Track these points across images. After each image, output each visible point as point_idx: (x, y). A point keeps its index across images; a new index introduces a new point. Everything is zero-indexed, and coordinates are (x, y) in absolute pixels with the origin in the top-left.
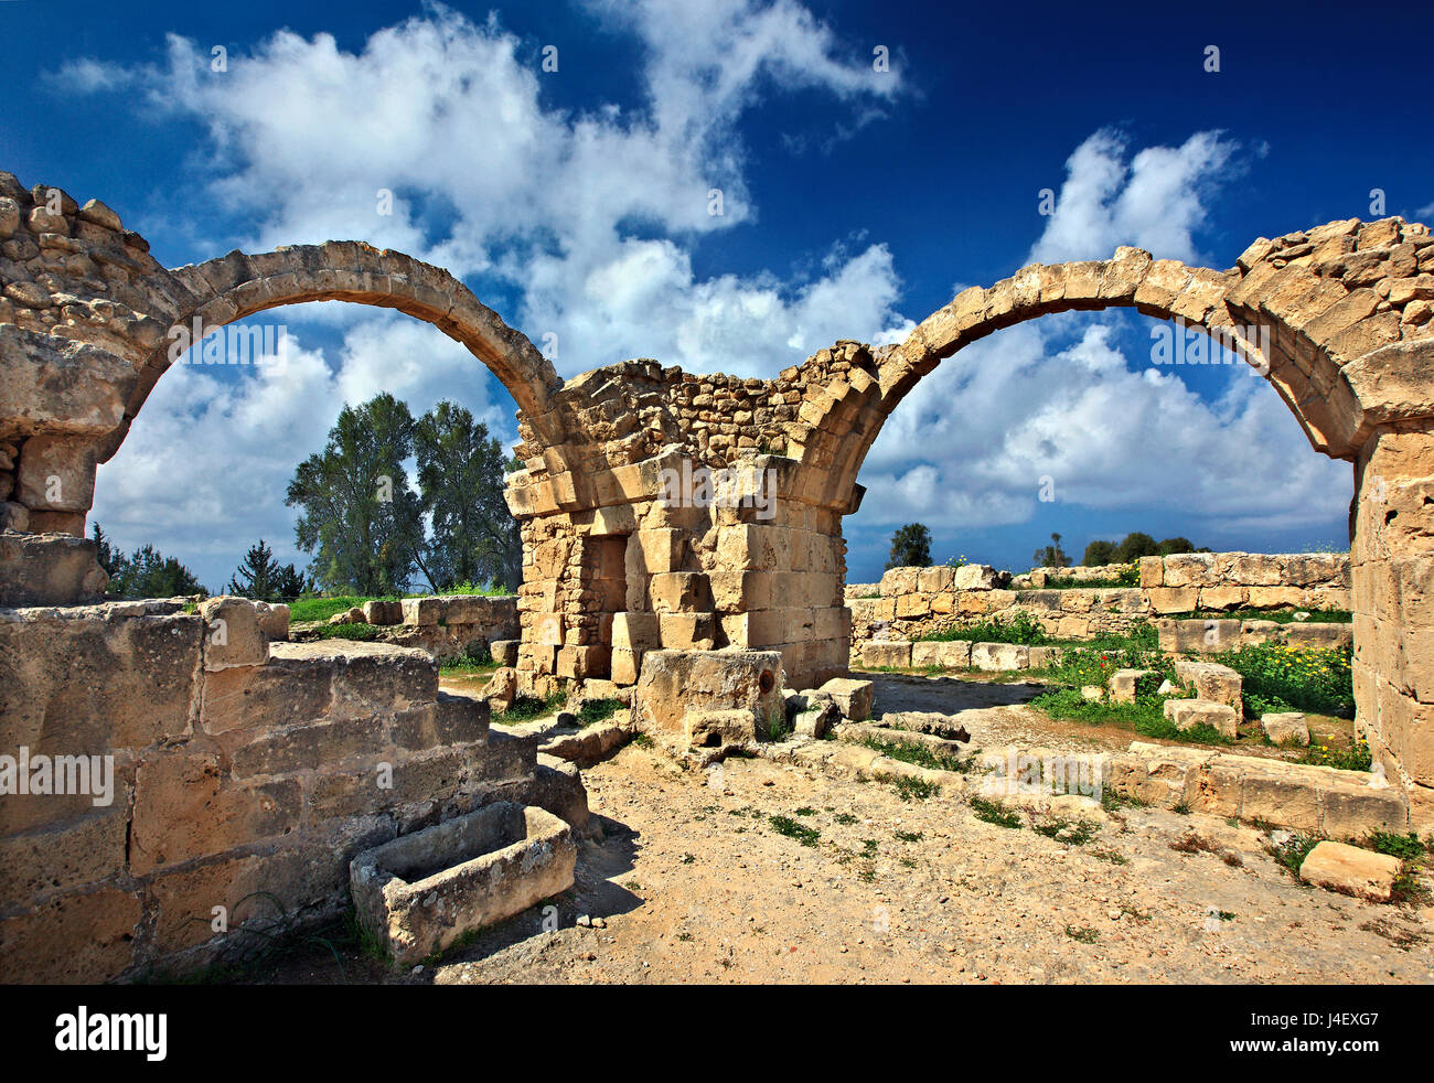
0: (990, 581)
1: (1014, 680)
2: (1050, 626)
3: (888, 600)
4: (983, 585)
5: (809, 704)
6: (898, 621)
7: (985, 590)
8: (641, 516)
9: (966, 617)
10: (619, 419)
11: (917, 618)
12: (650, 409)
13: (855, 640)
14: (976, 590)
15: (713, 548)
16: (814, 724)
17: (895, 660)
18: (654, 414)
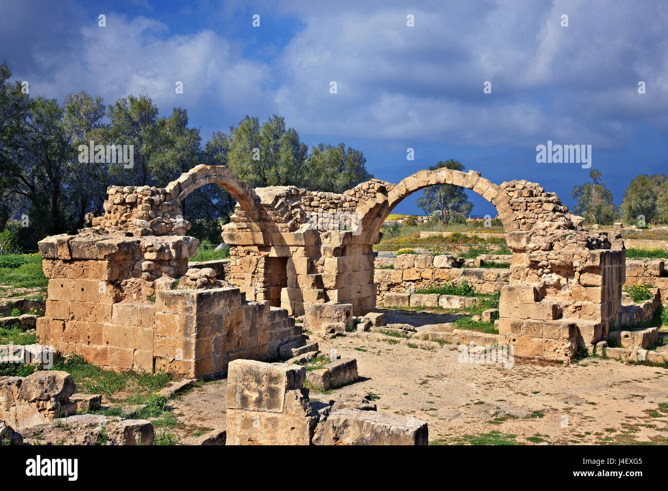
0: (451, 264)
1: (456, 313)
2: (478, 287)
3: (398, 271)
4: (447, 266)
5: (362, 321)
6: (404, 282)
7: (448, 268)
8: (293, 252)
9: (439, 282)
10: (285, 216)
11: (414, 281)
12: (296, 210)
13: (380, 292)
14: (444, 268)
15: (323, 265)
16: (364, 327)
17: (401, 303)
18: (297, 212)
